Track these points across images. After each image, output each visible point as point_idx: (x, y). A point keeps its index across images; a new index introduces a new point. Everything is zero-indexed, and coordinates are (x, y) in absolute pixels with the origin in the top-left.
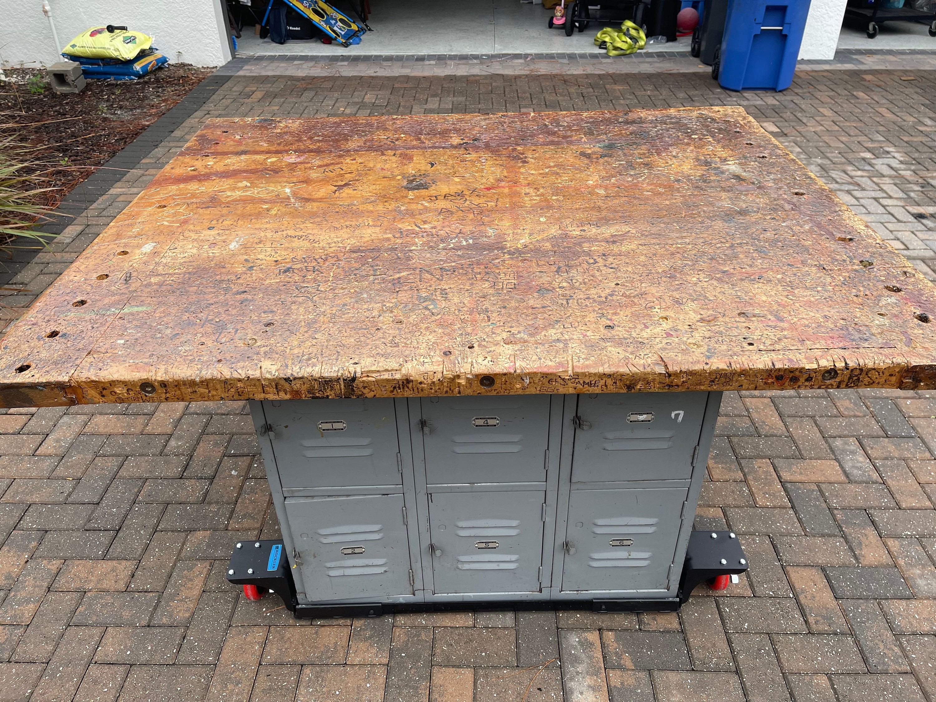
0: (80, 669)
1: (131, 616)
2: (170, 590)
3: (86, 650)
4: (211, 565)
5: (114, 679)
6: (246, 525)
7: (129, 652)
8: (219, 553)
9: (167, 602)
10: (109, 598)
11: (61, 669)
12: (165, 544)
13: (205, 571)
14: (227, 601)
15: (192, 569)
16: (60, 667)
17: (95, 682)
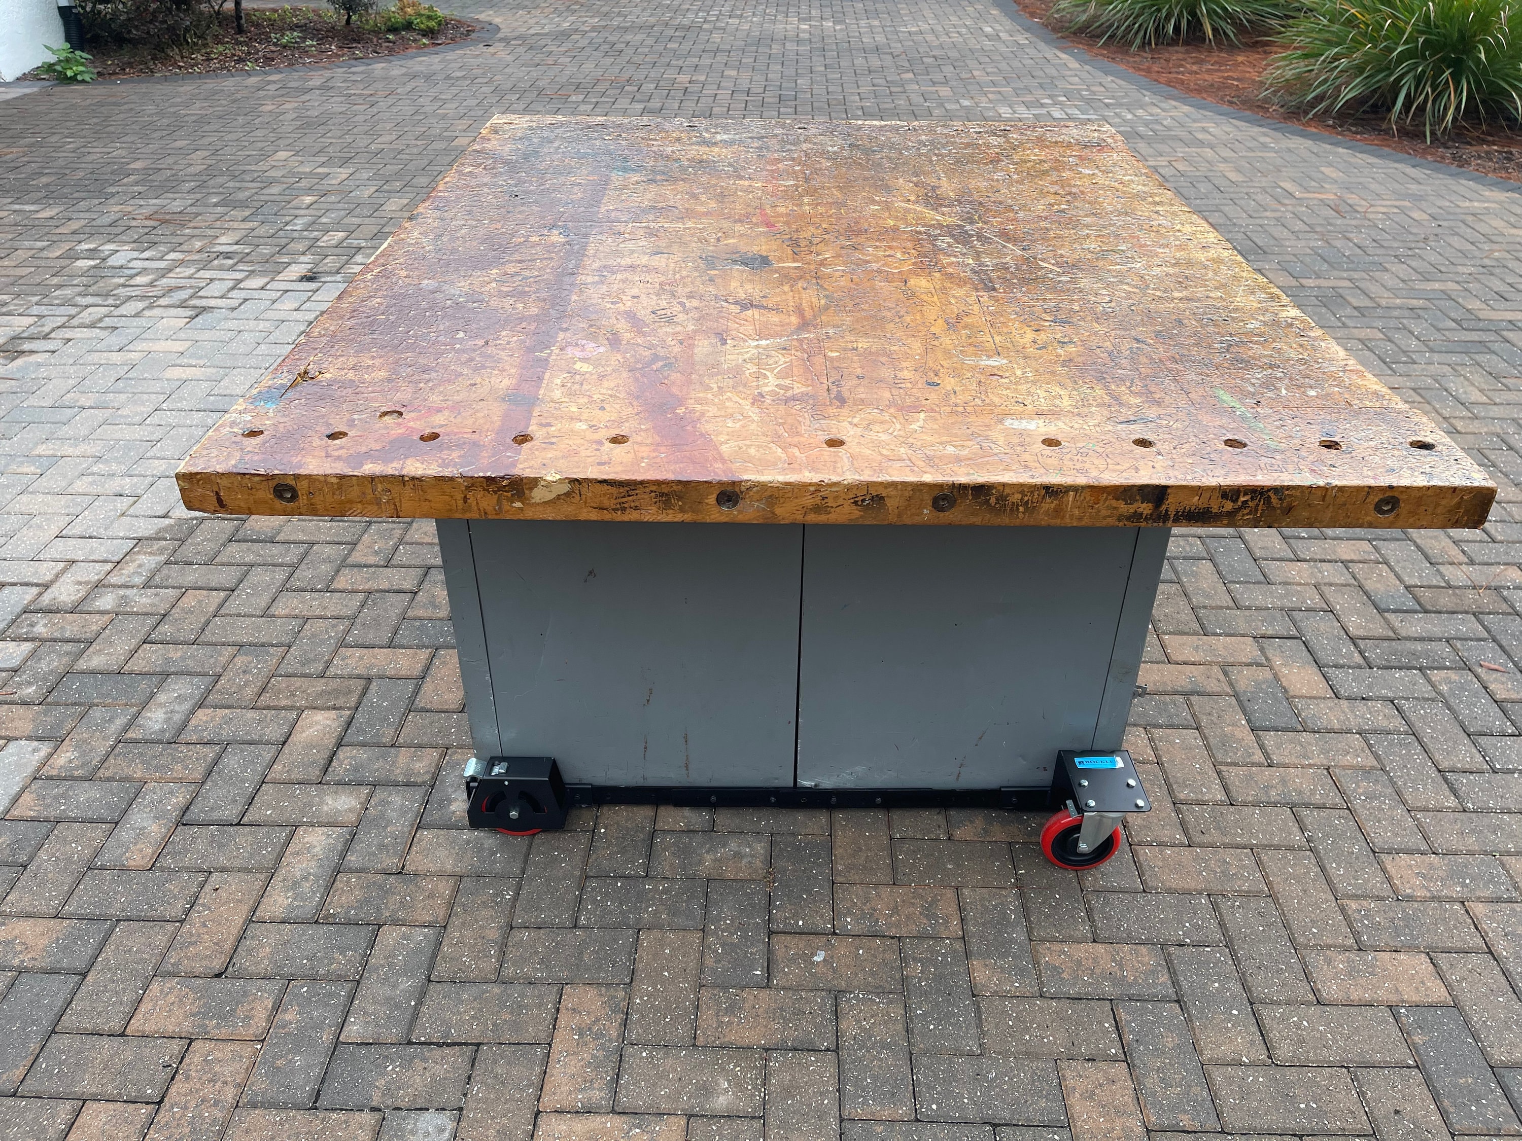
0: (1291, 1075)
1: (1172, 1032)
2: (1107, 988)
3: (1256, 1078)
4: (1043, 940)
5: (1283, 1019)
6: (953, 909)
7: (1235, 1012)
8: (1019, 935)
9: (1131, 986)
10: (1148, 1083)
11: (1302, 1106)
12: (1011, 1027)
13: (1056, 947)
14: (1106, 903)
15: (1055, 968)
16: (1301, 1109)
17: (1301, 1041)
